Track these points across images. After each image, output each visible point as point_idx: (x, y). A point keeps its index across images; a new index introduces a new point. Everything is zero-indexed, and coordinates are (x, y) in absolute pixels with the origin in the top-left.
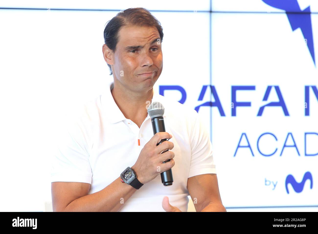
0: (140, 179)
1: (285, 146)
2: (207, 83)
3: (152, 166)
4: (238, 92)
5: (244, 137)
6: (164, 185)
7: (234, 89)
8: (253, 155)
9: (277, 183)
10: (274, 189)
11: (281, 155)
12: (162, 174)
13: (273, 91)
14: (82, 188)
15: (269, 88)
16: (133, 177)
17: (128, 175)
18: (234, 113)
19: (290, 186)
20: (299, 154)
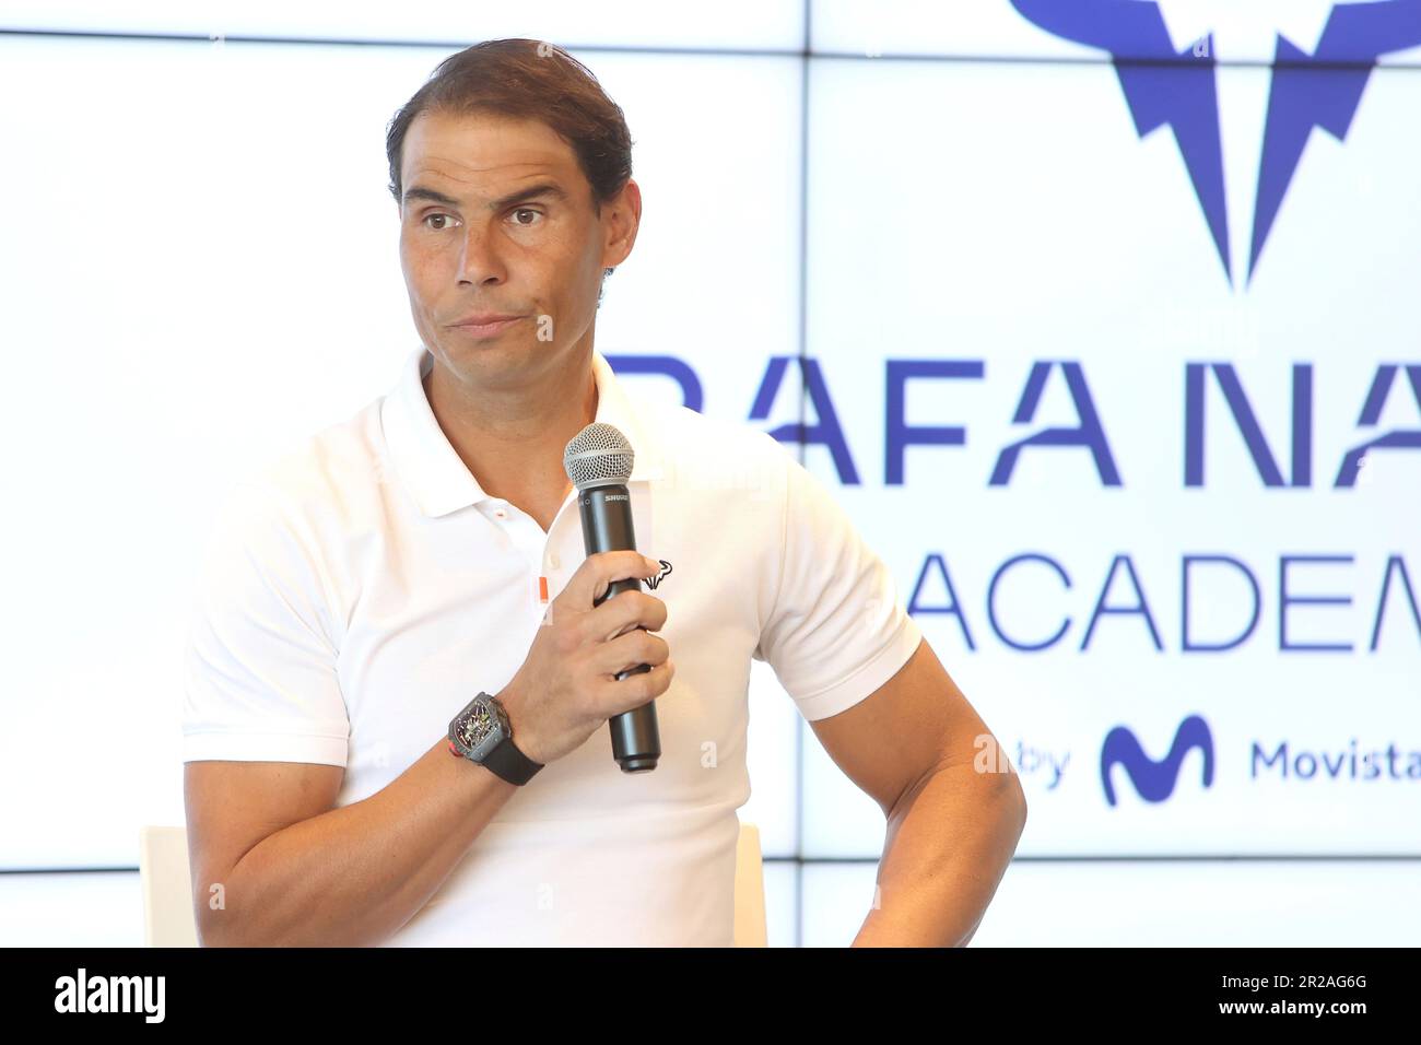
0: (526, 743)
1: (1101, 609)
2: (787, 347)
3: (566, 690)
4: (915, 389)
5: (935, 571)
6: (622, 768)
7: (899, 373)
8: (971, 645)
9: (1067, 758)
10: (1053, 786)
11: (1085, 645)
12: (615, 723)
13: (1057, 385)
14: (305, 784)
15: (1040, 373)
16: (495, 733)
17: (477, 724)
18: (894, 474)
19: (1119, 774)
20: (1159, 644)
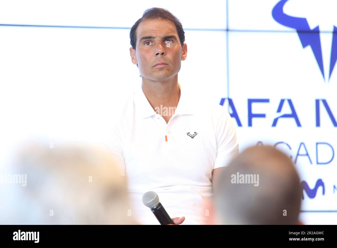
1: (298, 154)
2: (225, 96)
4: (254, 105)
7: (250, 102)
13: (286, 104)
15: (282, 102)
18: (250, 124)
19: (304, 192)
20: (311, 162)
